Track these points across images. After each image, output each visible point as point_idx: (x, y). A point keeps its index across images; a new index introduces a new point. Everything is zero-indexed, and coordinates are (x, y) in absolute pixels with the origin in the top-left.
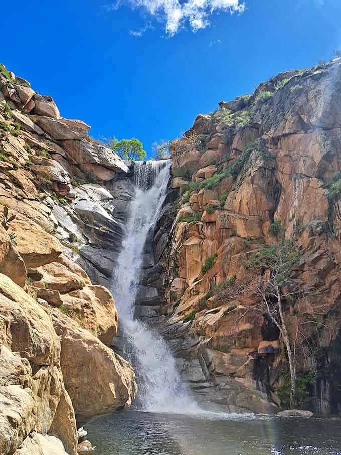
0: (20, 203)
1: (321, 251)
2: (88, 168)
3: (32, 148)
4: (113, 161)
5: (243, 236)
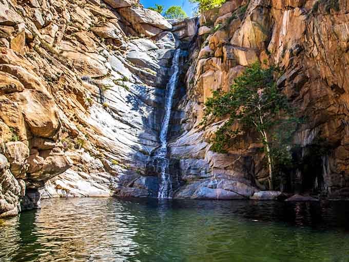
0: (82, 55)
1: (297, 68)
2: (138, 27)
3: (95, 16)
4: (158, 20)
5: (244, 65)
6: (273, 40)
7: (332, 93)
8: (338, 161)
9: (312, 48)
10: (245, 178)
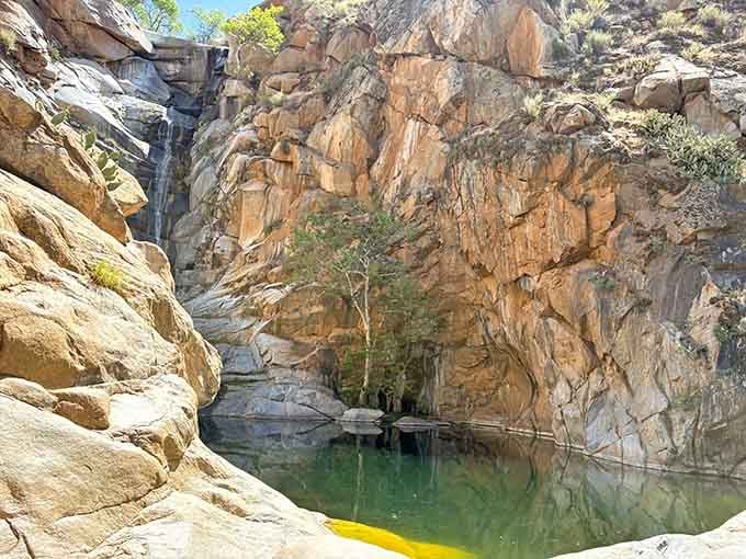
2: (80, 29)
4: (125, 27)
5: (329, 190)
6: (381, 160)
7: (471, 274)
8: (458, 368)
9: (454, 202)
10: (323, 384)
